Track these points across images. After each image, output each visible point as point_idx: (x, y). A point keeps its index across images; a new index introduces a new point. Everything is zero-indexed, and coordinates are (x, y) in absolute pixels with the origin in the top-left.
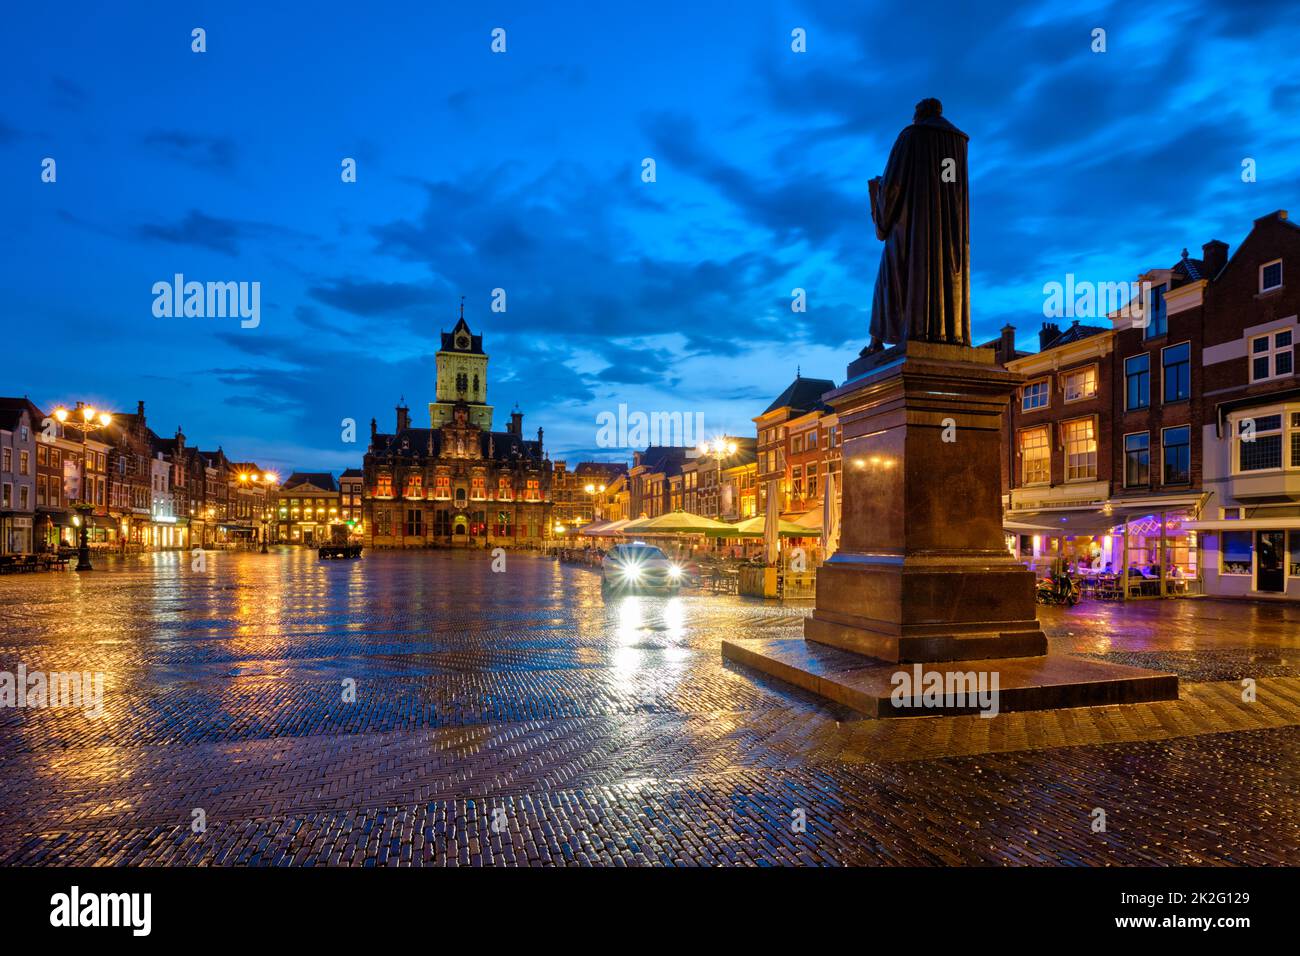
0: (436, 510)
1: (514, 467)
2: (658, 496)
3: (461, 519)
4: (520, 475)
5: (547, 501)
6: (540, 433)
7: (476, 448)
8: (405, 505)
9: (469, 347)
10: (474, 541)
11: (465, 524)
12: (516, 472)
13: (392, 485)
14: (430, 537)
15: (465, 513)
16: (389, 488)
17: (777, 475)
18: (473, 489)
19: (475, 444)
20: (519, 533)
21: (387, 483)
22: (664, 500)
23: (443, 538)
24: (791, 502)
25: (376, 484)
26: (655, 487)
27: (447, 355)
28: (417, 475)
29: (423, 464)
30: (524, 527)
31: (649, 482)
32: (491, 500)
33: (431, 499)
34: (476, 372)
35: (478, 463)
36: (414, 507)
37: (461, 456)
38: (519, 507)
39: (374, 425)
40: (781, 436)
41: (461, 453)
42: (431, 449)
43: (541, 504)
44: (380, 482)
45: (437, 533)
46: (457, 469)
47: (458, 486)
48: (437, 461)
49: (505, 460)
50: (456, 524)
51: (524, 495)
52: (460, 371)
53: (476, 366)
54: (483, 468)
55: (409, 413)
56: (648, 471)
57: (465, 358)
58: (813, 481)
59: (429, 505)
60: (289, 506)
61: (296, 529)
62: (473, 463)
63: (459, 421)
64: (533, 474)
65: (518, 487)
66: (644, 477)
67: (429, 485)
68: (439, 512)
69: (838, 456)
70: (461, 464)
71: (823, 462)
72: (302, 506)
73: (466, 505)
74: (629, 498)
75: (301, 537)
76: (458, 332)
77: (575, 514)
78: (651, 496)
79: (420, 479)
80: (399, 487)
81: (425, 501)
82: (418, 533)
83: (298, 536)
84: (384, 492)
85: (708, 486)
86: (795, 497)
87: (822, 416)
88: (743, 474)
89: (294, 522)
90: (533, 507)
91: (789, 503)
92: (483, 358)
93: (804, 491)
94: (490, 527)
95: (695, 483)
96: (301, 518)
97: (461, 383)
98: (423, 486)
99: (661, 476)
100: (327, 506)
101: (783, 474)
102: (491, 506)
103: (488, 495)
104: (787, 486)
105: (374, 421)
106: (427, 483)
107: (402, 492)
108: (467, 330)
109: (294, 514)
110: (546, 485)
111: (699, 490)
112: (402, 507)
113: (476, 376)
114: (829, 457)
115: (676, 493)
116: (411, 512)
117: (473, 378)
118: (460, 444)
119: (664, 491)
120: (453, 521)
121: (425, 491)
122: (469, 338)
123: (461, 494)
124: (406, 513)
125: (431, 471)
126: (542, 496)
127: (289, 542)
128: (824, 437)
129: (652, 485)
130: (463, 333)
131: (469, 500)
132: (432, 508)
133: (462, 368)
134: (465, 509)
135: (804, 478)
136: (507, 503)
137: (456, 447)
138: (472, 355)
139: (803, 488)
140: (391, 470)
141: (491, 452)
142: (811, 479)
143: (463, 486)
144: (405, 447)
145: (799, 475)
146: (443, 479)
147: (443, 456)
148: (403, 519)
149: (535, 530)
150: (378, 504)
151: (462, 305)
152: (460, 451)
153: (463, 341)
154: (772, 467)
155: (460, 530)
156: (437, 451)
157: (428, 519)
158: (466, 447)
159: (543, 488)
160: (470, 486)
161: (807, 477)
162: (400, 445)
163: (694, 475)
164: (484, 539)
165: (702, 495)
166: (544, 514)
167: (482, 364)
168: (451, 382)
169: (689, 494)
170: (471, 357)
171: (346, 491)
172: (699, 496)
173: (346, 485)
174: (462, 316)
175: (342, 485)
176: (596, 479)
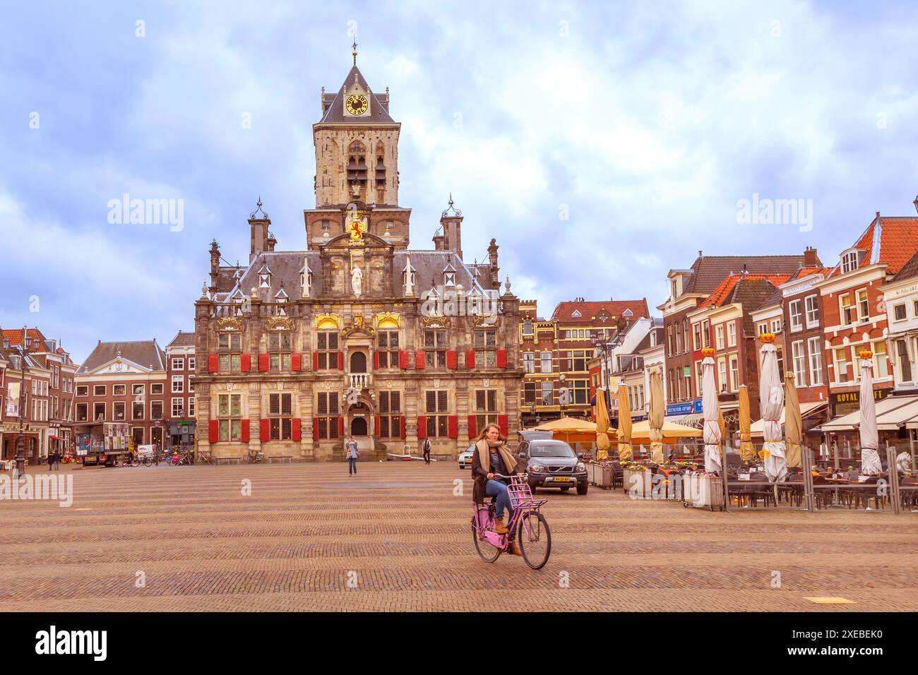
0: (316, 392)
4: (461, 325)
6: (493, 249)
7: (382, 281)
8: (264, 386)
9: (368, 113)
10: (384, 448)
11: (368, 417)
12: (454, 319)
14: (307, 442)
19: (380, 273)
20: (463, 431)
23: (329, 442)
27: (331, 129)
29: (294, 312)
30: (472, 420)
32: (411, 372)
33: (307, 374)
34: (379, 153)
35: (387, 307)
36: (280, 390)
38: (461, 383)
39: (215, 253)
42: (306, 286)
43: (502, 375)
45: (319, 435)
46: (351, 319)
47: (353, 348)
48: (317, 306)
50: (354, 416)
52: (354, 153)
53: (380, 141)
54: (396, 315)
55: (270, 228)
57: (362, 131)
59: (304, 383)
62: (379, 306)
63: (354, 232)
65: (459, 348)
67: (302, 350)
70: (355, 311)
73: (369, 383)
74: (663, 359)
76: (348, 89)
80: (254, 355)
82: (287, 436)
90: (487, 383)
92: (392, 129)
94: (409, 422)
97: (355, 173)
98: (293, 349)
100: (148, 396)
102: (411, 382)
105: (215, 245)
106: (301, 343)
107: (258, 363)
108: (364, 86)
110: (508, 340)
111: (827, 330)
112: (259, 390)
113: (380, 160)
116: (274, 398)
117: (375, 163)
121: (298, 362)
122: (368, 98)
123: (358, 363)
124: (266, 400)
125: (307, 324)
130: (356, 93)
131: (372, 374)
132: (310, 390)
133: (357, 148)
134: (366, 389)
136: (440, 376)
138: (372, 125)
140: (242, 324)
141: (408, 285)
144: (264, 285)
148: (260, 410)
150: (219, 386)
151: (355, 47)
153: (357, 105)
155: (359, 427)
156: (316, 288)
157: (303, 410)
159: (504, 347)
162: (255, 282)
164: (401, 443)
165: (835, 340)
166: (506, 394)
167: (389, 138)
168: (340, 172)
169: (802, 341)
170: (370, 129)
171: (178, 369)
172: (827, 343)
173: (178, 359)
174: (355, 63)
175: (171, 359)
176: (591, 330)
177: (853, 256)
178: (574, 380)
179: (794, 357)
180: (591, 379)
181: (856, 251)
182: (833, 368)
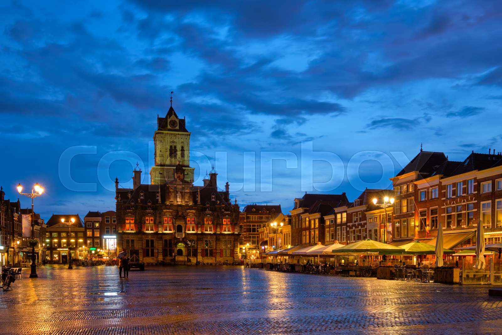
0: (164, 239)
1: (213, 210)
2: (314, 228)
3: (181, 246)
4: (218, 216)
5: (236, 233)
7: (189, 198)
8: (143, 237)
9: (178, 128)
10: (190, 260)
11: (183, 249)
12: (216, 214)
13: (135, 223)
14: (160, 258)
15: (184, 241)
16: (133, 225)
17: (409, 215)
18: (188, 225)
19: (188, 195)
20: (218, 255)
21: (131, 222)
22: (319, 231)
23: (169, 258)
24: (419, 232)
25: (125, 223)
26: (313, 222)
27: (163, 133)
28: (151, 216)
29: (155, 209)
30: (222, 250)
31: (307, 219)
32: (199, 232)
33: (161, 232)
34: (182, 145)
35: (191, 208)
36: (150, 238)
37: (179, 203)
38: (218, 237)
40: (411, 190)
41: (179, 201)
42: (159, 199)
43: (233, 234)
44: (127, 222)
45: (165, 255)
46: (178, 212)
47: (178, 223)
48: (164, 207)
49: (208, 205)
50: (178, 248)
51: (221, 229)
52: (172, 144)
53: (183, 140)
54: (194, 211)
56: (305, 212)
57: (175, 135)
58: (435, 219)
59: (159, 236)
60: (51, 238)
61: (56, 253)
62: (188, 207)
63: (178, 179)
64: (227, 214)
65: (218, 224)
66: (303, 216)
67: (158, 223)
68: (166, 241)
69: (453, 204)
70: (179, 209)
71: (442, 207)
72: (60, 238)
73: (184, 236)
74: (290, 230)
75: (59, 259)
76: (170, 117)
77: (245, 241)
78: (309, 228)
79: (153, 218)
80: (140, 224)
81: (156, 234)
82: (153, 255)
83: (57, 258)
84: (130, 228)
85: (355, 222)
86: (421, 228)
87: (442, 178)
88: (382, 214)
89: (55, 249)
90: (227, 237)
91: (417, 233)
92: (187, 135)
93: (428, 225)
94: (199, 251)
95: (345, 220)
96: (60, 245)
97: (173, 152)
98: (155, 223)
99: (318, 215)
100: (77, 238)
101: (413, 215)
102: (199, 236)
103: (197, 229)
104: (415, 222)
105: (117, 180)
106: (158, 221)
107: (141, 228)
108: (175, 116)
109: (55, 243)
110: (235, 222)
111: (348, 224)
112: (142, 238)
113: (182, 147)
114: (447, 204)
115: (330, 227)
116: (147, 241)
117: (180, 149)
118: (179, 195)
119: (319, 225)
120: (176, 247)
121: (157, 227)
122: (177, 121)
123: (179, 229)
125: (160, 213)
126: (233, 230)
127: (52, 262)
128: (443, 191)
129: (310, 221)
130: (173, 118)
131: (185, 233)
132: (161, 239)
133: (173, 142)
134: (183, 239)
135: (428, 217)
136: (210, 234)
137: (176, 197)
138: (180, 133)
139: (427, 223)
140: (134, 213)
141: (199, 199)
142: (433, 217)
143: (182, 223)
144: (142, 197)
145: (425, 215)
146: (167, 218)
147: (168, 203)
148: (142, 245)
149: (228, 252)
150: (126, 236)
151: (171, 98)
152: (179, 200)
153: (173, 123)
154: (405, 210)
155: (180, 252)
156: (164, 200)
157: (159, 246)
158: (183, 197)
159: (234, 224)
160: (186, 223)
161: (430, 217)
162: (139, 196)
163: (345, 215)
164: (196, 259)
165: (350, 228)
166: (234, 241)
167: (186, 139)
168: (166, 152)
169: (340, 227)
170: (179, 134)
171: (89, 227)
172: (348, 228)
173: (89, 223)
174: (171, 105)
175: (86, 223)
176: (259, 217)
177: (358, 201)
178: (252, 236)
179: (337, 232)
180: (260, 236)
181: (359, 200)
182: (349, 236)
